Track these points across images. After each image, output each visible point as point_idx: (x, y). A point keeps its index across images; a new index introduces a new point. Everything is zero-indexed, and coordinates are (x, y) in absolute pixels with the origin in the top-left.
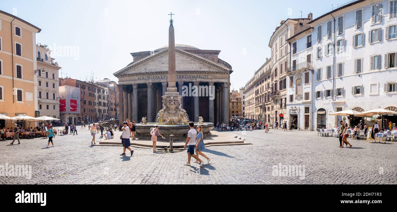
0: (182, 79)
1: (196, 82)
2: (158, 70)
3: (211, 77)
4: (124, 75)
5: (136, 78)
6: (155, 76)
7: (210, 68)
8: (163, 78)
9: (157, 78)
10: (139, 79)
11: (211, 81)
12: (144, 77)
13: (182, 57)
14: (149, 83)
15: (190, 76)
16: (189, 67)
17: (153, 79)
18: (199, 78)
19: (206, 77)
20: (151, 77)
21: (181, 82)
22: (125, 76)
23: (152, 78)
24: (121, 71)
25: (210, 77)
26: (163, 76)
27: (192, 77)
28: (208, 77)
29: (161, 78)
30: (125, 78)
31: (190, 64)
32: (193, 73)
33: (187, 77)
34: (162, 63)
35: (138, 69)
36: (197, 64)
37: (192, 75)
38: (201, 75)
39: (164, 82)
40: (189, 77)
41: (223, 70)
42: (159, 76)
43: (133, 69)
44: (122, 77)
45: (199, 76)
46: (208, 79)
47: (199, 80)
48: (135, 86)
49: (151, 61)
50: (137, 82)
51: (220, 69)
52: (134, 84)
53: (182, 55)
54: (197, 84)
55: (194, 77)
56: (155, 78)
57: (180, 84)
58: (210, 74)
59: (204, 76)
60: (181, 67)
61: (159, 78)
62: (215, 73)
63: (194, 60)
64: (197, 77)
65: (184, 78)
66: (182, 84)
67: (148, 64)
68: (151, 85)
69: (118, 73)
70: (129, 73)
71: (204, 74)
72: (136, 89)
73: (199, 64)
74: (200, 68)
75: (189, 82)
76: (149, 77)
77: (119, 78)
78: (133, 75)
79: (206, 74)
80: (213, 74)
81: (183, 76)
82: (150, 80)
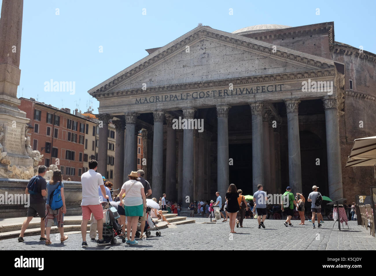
0: (224, 98)
1: (255, 103)
2: (175, 82)
3: (290, 87)
4: (108, 94)
5: (132, 99)
6: (169, 96)
7: (285, 65)
8: (185, 98)
9: (172, 99)
10: (138, 102)
11: (290, 97)
12: (148, 99)
13: (224, 48)
14: (156, 110)
15: (242, 89)
16: (240, 69)
17: (165, 101)
18: (263, 92)
19: (278, 89)
20: (160, 97)
21: (221, 105)
22: (111, 95)
23: (164, 99)
24: (103, 85)
25: (288, 87)
26: (185, 94)
27: (245, 92)
28: (282, 89)
29: (180, 98)
30: (112, 100)
31: (241, 62)
32: (247, 82)
33: (234, 92)
34: (184, 67)
35: (138, 80)
36: (257, 62)
37: (246, 87)
38: (267, 85)
39: (186, 108)
40: (239, 92)
41: (319, 66)
42: (177, 95)
43: (127, 81)
44: (106, 98)
45: (262, 89)
46: (282, 93)
47: (261, 97)
48: (129, 117)
49: (162, 61)
50: (134, 110)
51: (310, 64)
52: (128, 113)
53: (222, 43)
54: (258, 107)
55: (249, 90)
56: (168, 99)
57: (220, 110)
58: (285, 79)
59: (272, 86)
60: (222, 71)
61: (177, 98)
62: (299, 76)
63: (249, 51)
64: (256, 92)
65: (228, 95)
66: (225, 110)
67: (157, 70)
68: (162, 114)
69: (99, 89)
70: (119, 89)
71: (273, 81)
72: (132, 123)
73: (260, 60)
74: (263, 68)
75: (239, 103)
76: (158, 98)
77: (99, 99)
78: (127, 93)
79: (277, 81)
80: (293, 79)
81: (226, 91)
82: (159, 105)
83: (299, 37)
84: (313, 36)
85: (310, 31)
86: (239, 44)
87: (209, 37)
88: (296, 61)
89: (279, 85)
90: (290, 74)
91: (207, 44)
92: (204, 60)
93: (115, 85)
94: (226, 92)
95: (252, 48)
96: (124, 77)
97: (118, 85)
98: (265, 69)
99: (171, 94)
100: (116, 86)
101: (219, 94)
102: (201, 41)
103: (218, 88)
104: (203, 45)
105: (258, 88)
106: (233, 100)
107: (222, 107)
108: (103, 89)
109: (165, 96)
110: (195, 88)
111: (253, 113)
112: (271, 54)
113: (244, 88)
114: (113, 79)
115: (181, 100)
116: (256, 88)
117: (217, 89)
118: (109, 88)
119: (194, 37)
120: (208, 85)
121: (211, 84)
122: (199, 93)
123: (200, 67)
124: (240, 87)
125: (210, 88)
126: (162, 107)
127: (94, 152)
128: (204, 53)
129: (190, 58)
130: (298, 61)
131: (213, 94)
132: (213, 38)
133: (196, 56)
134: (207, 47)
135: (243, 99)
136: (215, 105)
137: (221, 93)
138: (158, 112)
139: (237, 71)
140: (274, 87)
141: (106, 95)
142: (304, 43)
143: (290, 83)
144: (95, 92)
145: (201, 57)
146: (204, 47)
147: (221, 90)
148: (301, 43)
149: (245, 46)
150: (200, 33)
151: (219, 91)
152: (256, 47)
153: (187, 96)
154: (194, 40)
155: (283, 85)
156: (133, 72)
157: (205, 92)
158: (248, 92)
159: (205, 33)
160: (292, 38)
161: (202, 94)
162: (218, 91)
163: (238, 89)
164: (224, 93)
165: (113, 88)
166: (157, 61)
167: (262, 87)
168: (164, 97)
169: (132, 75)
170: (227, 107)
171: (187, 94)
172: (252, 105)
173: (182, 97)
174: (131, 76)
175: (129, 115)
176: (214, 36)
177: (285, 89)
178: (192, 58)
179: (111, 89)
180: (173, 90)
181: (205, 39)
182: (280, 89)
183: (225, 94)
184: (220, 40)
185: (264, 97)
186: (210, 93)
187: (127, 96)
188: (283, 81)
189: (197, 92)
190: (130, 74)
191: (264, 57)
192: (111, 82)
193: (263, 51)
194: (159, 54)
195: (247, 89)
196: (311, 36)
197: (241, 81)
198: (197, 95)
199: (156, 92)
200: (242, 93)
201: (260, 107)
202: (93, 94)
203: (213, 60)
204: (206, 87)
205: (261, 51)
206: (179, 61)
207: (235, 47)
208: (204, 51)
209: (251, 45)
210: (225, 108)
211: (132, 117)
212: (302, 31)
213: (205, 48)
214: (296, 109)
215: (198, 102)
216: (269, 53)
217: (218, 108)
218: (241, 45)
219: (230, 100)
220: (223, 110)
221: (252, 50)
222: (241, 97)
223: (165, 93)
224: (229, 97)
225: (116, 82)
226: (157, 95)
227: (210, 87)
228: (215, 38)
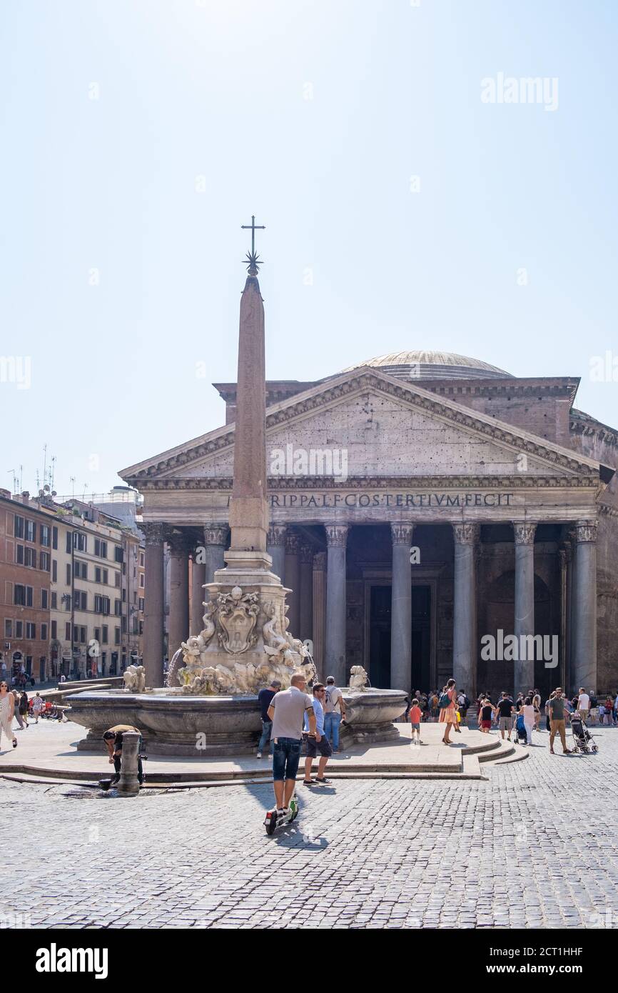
0: (407, 510)
1: (464, 523)
3: (523, 500)
4: (166, 483)
5: (220, 497)
6: (298, 496)
8: (332, 503)
9: (306, 503)
11: (523, 517)
13: (409, 414)
15: (439, 497)
16: (436, 460)
17: (291, 506)
18: (476, 504)
19: (504, 502)
20: (281, 497)
21: (401, 523)
22: (172, 485)
23: (288, 503)
24: (155, 463)
25: (521, 500)
26: (332, 496)
27: (444, 502)
28: (511, 503)
29: (321, 503)
30: (174, 496)
31: (440, 446)
32: (451, 485)
33: (426, 501)
34: (328, 442)
36: (468, 449)
37: (447, 493)
38: (484, 494)
39: (334, 524)
40: (434, 502)
41: (574, 470)
42: (316, 496)
43: (209, 458)
44: (160, 489)
45: (476, 499)
46: (510, 509)
47: (474, 514)
48: (214, 533)
49: (285, 427)
50: (224, 519)
51: (559, 463)
52: (212, 524)
53: (406, 405)
54: (467, 532)
55: (453, 500)
56: (297, 503)
57: (399, 532)
58: (517, 486)
59: (493, 495)
60: (404, 460)
61: (315, 504)
62: (541, 482)
63: (455, 426)
64: (465, 503)
65: (414, 505)
66: (408, 532)
67: (272, 443)
68: (283, 532)
69: (144, 471)
70: (190, 473)
71: (495, 486)
72: (219, 545)
73: (474, 445)
74: (479, 461)
75: (434, 521)
76: (275, 498)
77: (145, 491)
78: (209, 484)
79: (503, 488)
80: (529, 486)
81: (410, 498)
82: (278, 513)
83: (519, 396)
84: (544, 399)
85: (539, 388)
86: (438, 412)
87: (380, 389)
88: (537, 454)
89: (504, 495)
90: (527, 478)
91: (375, 402)
92: (370, 435)
93: (181, 464)
94: (410, 500)
95: (462, 423)
96: (202, 450)
97: (187, 465)
98: (482, 463)
99: (303, 494)
100: (183, 466)
101: (398, 503)
102: (363, 396)
103: (396, 490)
104: (367, 404)
105: (469, 497)
106: (423, 515)
107: (403, 527)
108: (153, 471)
109: (291, 496)
110: (352, 487)
111: (457, 541)
112: (494, 436)
113: (444, 495)
114: (178, 452)
115: (322, 507)
116: (464, 497)
117: (394, 492)
118: (168, 470)
119: (350, 386)
120: (379, 483)
121: (384, 483)
122: (358, 496)
123: (361, 447)
124: (437, 493)
125: (381, 489)
126: (284, 518)
127: (70, 588)
128: (370, 421)
129: (340, 426)
130: (541, 456)
131: (385, 501)
132: (388, 392)
133: (353, 423)
134: (375, 409)
135: (442, 514)
136: (390, 522)
137: (401, 500)
138: (275, 528)
139: (432, 461)
140: (497, 497)
141: (161, 484)
142: (527, 410)
143: (524, 492)
144: (134, 476)
145: (364, 428)
146: (370, 409)
147: (401, 495)
148: (522, 409)
149: (448, 417)
150: (363, 380)
151: (398, 495)
152: (469, 421)
153: (336, 500)
154: (351, 391)
155: (512, 494)
156: (222, 442)
157: (371, 495)
158: (450, 503)
159: (373, 381)
160: (506, 399)
161: (364, 500)
162: (394, 496)
163: (433, 496)
164: (407, 501)
165: (175, 470)
166: (273, 424)
167: (476, 495)
168: (288, 498)
169: (220, 448)
170: (411, 527)
171: (335, 496)
172: (457, 528)
173: (326, 501)
174: (216, 449)
175: (215, 529)
176: (391, 389)
177: (515, 503)
178: (346, 426)
179: (171, 471)
180: (307, 487)
181: (371, 391)
182: (506, 503)
183: (409, 502)
184: (402, 398)
185: (479, 515)
186: (379, 499)
187: (209, 490)
188: (514, 488)
189: (355, 495)
190: (215, 445)
191: (479, 441)
192: (173, 458)
193: (481, 431)
194: (279, 412)
195: (448, 496)
196: (540, 399)
197: (440, 482)
198: (355, 500)
199: (272, 488)
200: (439, 504)
201: (470, 532)
202: (132, 479)
203: (386, 436)
204: (374, 487)
205: (477, 429)
206: (319, 431)
207: (430, 416)
208: (368, 417)
209: (459, 417)
210: (409, 528)
211: (220, 533)
212: (526, 388)
213: (372, 411)
214: (531, 538)
215: (357, 513)
216: (490, 435)
217: (394, 528)
218: (441, 414)
219: (418, 515)
220: (405, 532)
221: (460, 425)
222: (439, 511)
223: (292, 492)
224: (415, 508)
225: (184, 458)
226: (274, 494)
227: (381, 487)
228: (391, 394)
